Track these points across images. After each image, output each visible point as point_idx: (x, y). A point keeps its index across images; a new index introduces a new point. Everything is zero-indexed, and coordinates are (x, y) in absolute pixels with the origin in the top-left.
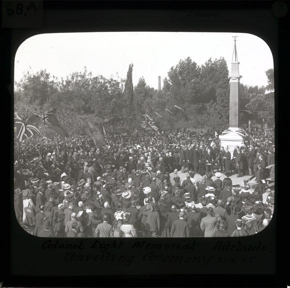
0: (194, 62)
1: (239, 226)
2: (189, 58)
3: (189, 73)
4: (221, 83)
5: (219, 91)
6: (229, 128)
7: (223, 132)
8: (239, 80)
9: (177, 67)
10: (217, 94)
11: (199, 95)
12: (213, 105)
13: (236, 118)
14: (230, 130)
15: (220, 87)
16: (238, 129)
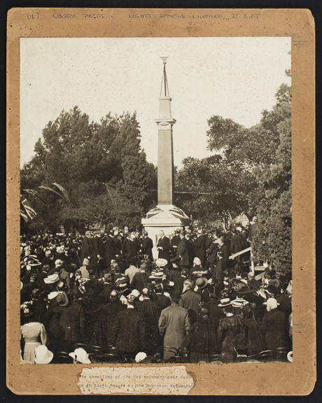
0: (85, 114)
1: (228, 312)
2: (76, 108)
3: (76, 131)
4: (130, 146)
5: (127, 160)
6: (158, 206)
7: (148, 213)
8: (172, 126)
9: (57, 121)
10: (122, 165)
11: (93, 167)
12: (118, 184)
13: (169, 189)
14: (159, 209)
15: (129, 154)
16: (172, 207)
